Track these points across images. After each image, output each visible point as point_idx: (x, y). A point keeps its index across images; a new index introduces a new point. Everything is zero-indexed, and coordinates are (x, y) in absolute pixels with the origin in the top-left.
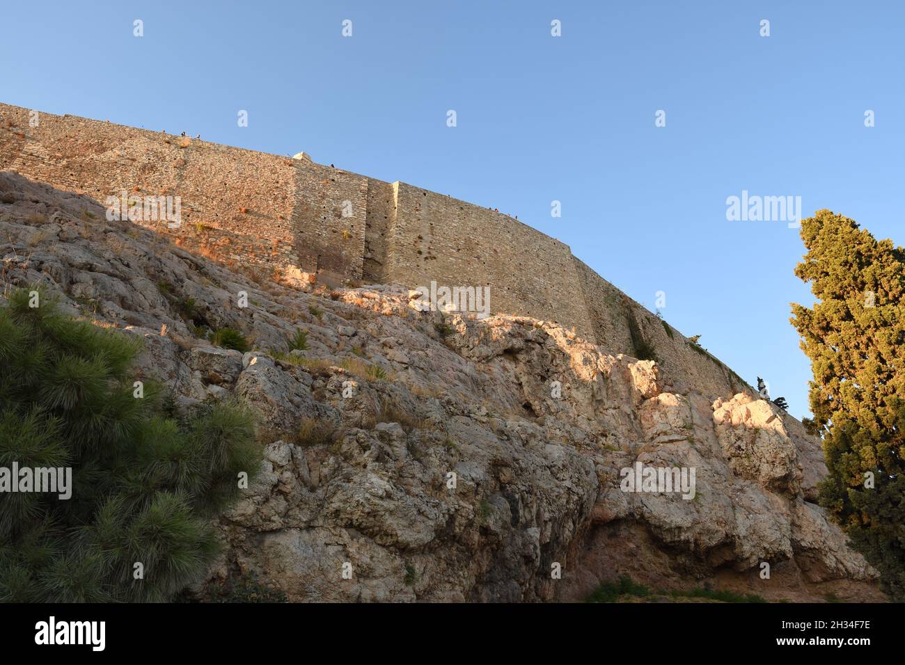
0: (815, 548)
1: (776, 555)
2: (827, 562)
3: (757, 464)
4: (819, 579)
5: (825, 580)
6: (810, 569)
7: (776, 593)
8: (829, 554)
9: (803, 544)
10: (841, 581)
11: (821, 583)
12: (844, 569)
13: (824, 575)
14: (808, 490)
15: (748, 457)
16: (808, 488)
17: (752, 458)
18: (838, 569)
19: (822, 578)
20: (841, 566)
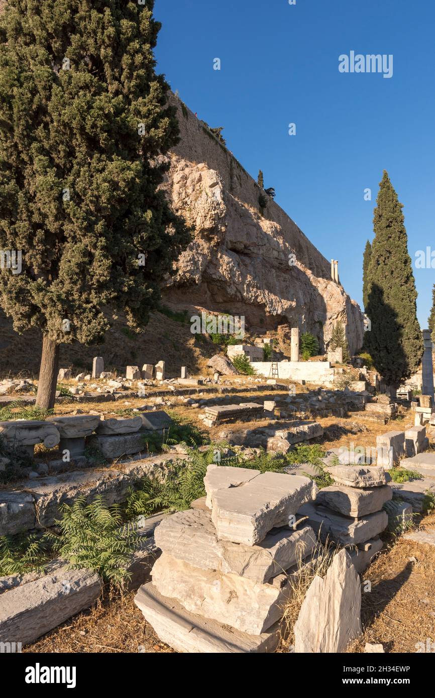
0: (222, 280)
1: (188, 280)
2: (229, 290)
3: (195, 217)
4: (221, 300)
5: (225, 302)
6: (216, 294)
7: (185, 305)
8: (232, 286)
9: (214, 276)
10: (236, 303)
11: (222, 303)
12: (240, 296)
13: (225, 299)
14: (235, 243)
15: (190, 210)
16: (235, 241)
17: (193, 212)
18: (236, 296)
19: (224, 300)
20: (238, 294)
